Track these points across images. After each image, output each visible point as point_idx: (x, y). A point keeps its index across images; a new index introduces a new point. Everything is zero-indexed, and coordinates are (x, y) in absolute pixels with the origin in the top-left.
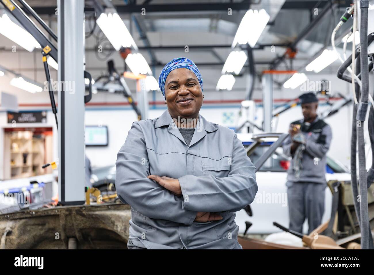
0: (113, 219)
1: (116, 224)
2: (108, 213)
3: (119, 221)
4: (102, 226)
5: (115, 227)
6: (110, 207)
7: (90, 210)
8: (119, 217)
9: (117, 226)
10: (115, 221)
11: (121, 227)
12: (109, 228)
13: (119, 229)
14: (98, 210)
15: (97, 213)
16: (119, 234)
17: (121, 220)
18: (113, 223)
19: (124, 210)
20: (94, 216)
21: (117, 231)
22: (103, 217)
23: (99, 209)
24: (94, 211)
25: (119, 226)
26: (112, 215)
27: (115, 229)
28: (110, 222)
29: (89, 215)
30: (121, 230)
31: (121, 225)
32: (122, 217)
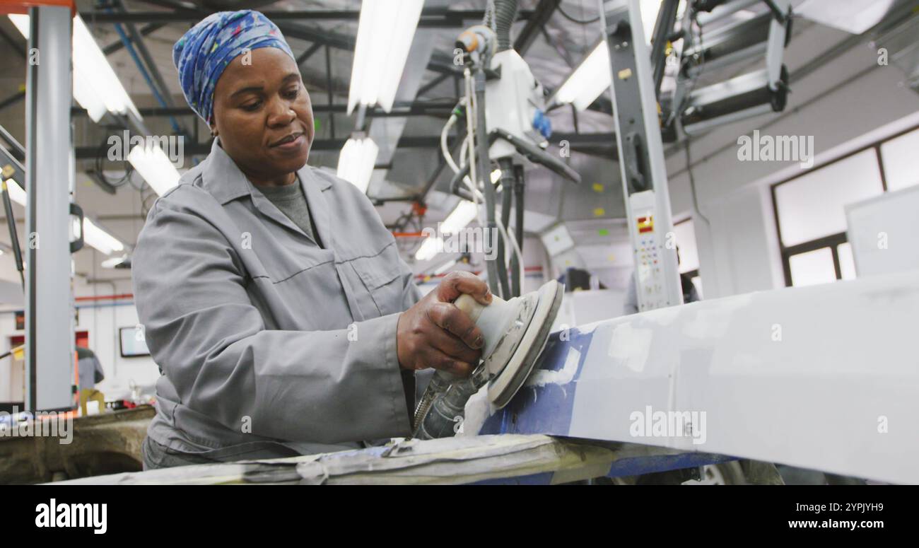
0: (123, 435)
1: (128, 441)
2: (116, 426)
3: (133, 437)
4: (106, 447)
5: (127, 446)
6: (119, 416)
7: (87, 424)
8: (134, 431)
9: (130, 445)
10: (127, 437)
11: (137, 446)
12: (118, 450)
13: (133, 450)
14: (99, 423)
15: (98, 427)
16: (133, 456)
17: (136, 435)
18: (124, 441)
19: (142, 418)
20: (93, 433)
21: (130, 452)
22: (108, 433)
23: (100, 421)
24: (93, 425)
25: (133, 445)
26: (122, 428)
27: (127, 450)
28: (119, 439)
29: (85, 432)
30: (136, 450)
31: (137, 443)
32: (139, 431)
